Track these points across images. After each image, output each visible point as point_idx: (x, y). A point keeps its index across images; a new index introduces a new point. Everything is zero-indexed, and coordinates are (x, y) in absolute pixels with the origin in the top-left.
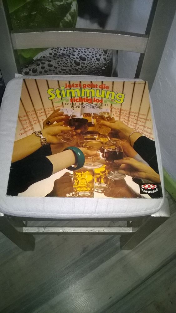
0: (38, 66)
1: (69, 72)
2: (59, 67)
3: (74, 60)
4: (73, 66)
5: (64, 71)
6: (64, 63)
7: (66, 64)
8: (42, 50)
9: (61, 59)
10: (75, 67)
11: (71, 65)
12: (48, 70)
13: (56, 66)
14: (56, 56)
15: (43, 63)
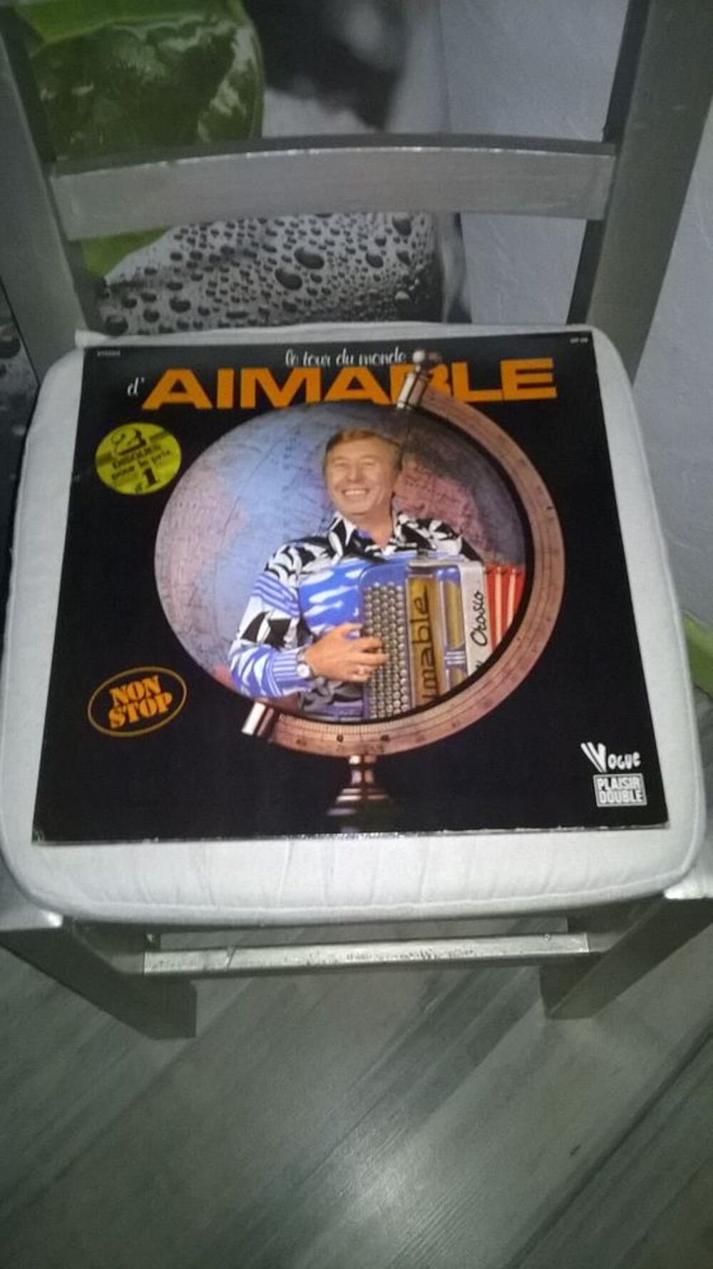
0: (127, 311)
1: (264, 321)
2: (216, 305)
3: (275, 268)
4: (273, 292)
5: (241, 321)
7: (245, 289)
9: (220, 274)
10: (283, 297)
11: (266, 289)
12: (174, 326)
13: (205, 306)
14: (199, 262)
15: (152, 299)
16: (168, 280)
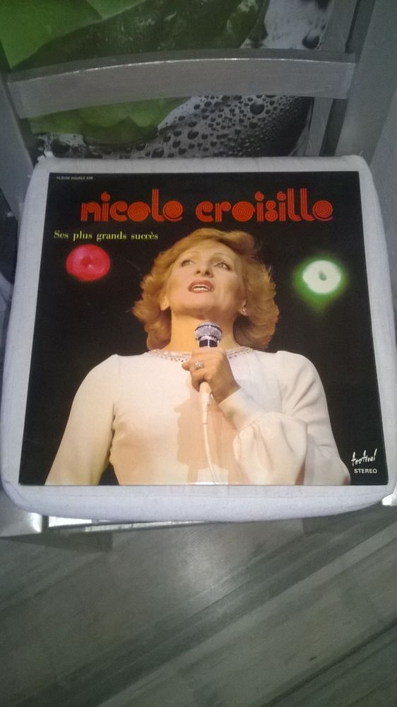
0: (165, 144)
1: (236, 138)
2: (212, 132)
3: (250, 103)
4: (245, 119)
5: (223, 140)
6: (226, 118)
7: (230, 120)
8: (177, 102)
9: (218, 113)
10: (252, 120)
11: (242, 117)
12: (187, 148)
13: (206, 133)
14: (209, 109)
15: (178, 134)
16: (189, 122)
